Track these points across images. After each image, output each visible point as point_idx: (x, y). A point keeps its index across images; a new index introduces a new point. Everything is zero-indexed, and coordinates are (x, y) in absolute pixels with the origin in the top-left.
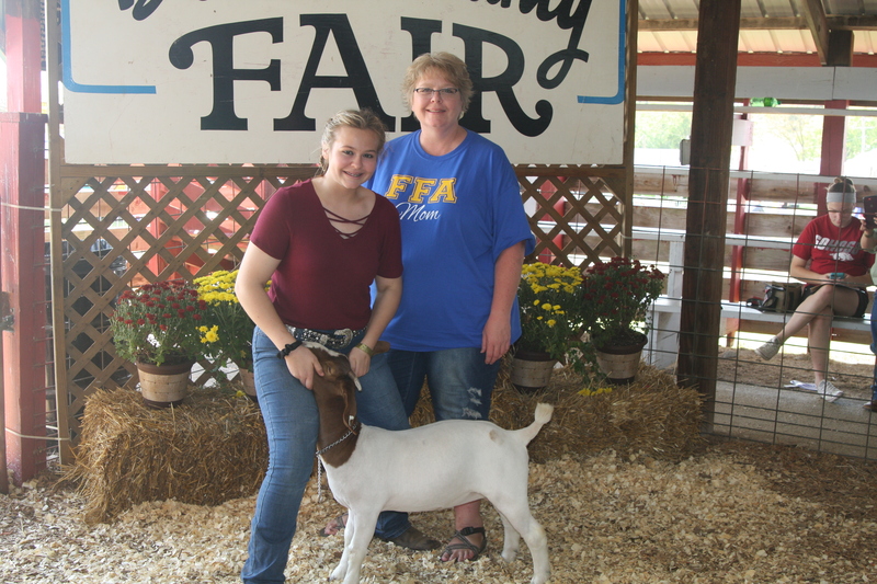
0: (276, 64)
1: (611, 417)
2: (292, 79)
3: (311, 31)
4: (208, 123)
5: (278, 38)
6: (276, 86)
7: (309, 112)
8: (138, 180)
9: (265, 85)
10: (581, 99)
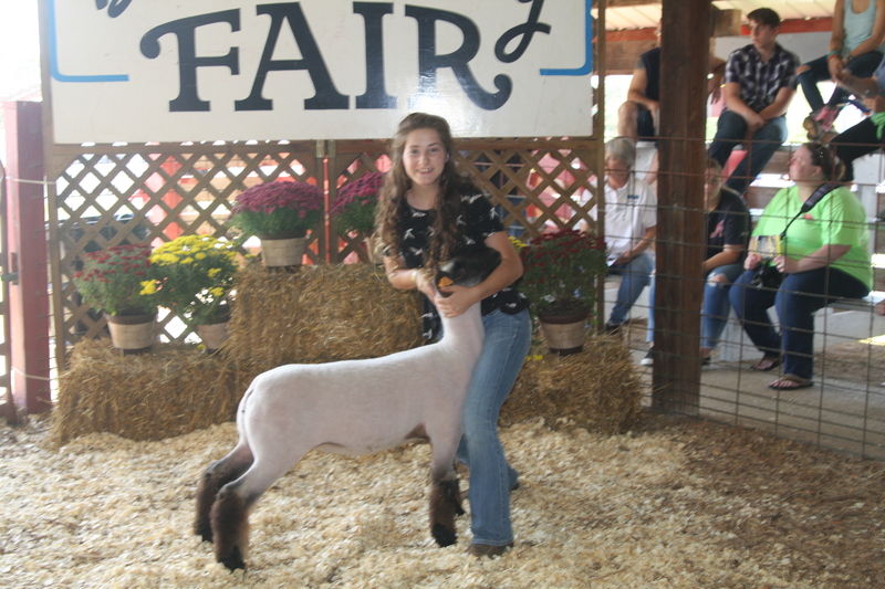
0: (234, 52)
1: (536, 386)
2: (250, 64)
3: (266, 20)
4: (176, 106)
5: (236, 27)
6: (235, 71)
7: (266, 94)
8: (121, 156)
9: (226, 70)
10: (544, 72)
